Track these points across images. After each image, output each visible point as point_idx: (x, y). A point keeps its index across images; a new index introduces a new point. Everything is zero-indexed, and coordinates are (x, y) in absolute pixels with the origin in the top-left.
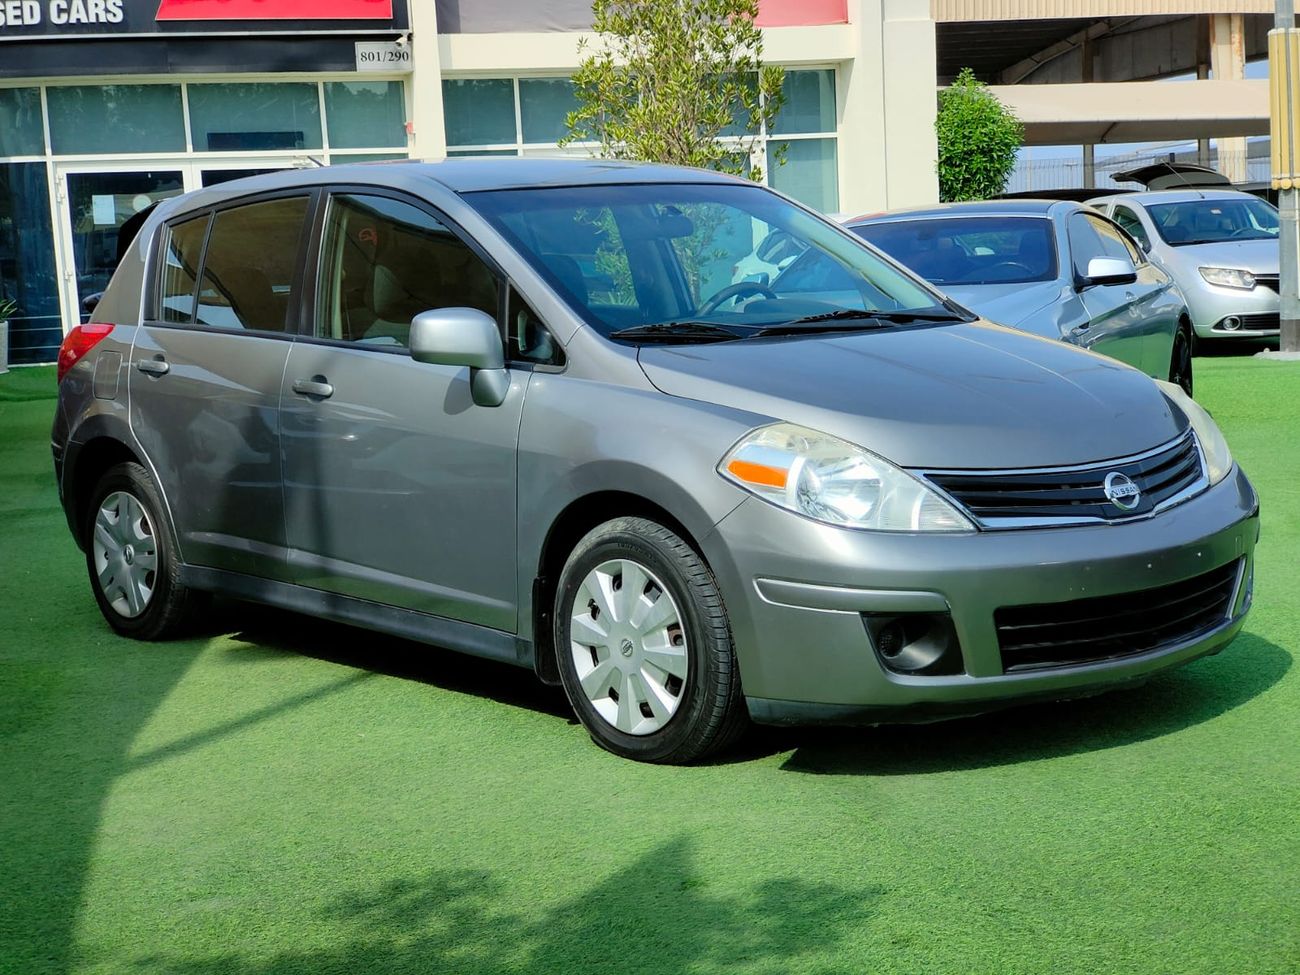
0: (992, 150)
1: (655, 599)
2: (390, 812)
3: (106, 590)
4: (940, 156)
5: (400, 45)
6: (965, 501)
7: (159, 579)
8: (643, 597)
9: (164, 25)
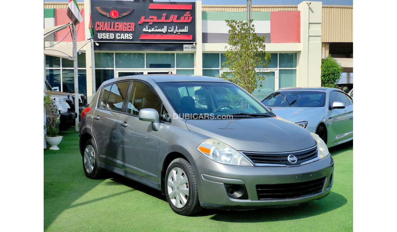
0: (335, 74)
1: (183, 177)
2: (117, 222)
3: (85, 167)
4: (322, 74)
5: (193, 45)
6: (252, 159)
7: (95, 165)
8: (181, 176)
9: (141, 40)
